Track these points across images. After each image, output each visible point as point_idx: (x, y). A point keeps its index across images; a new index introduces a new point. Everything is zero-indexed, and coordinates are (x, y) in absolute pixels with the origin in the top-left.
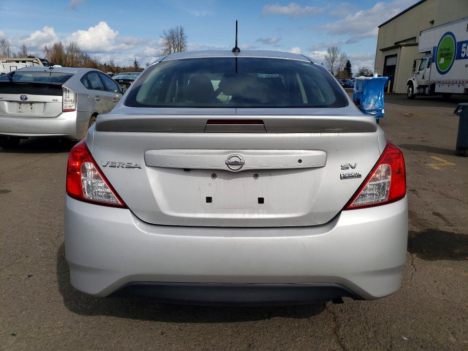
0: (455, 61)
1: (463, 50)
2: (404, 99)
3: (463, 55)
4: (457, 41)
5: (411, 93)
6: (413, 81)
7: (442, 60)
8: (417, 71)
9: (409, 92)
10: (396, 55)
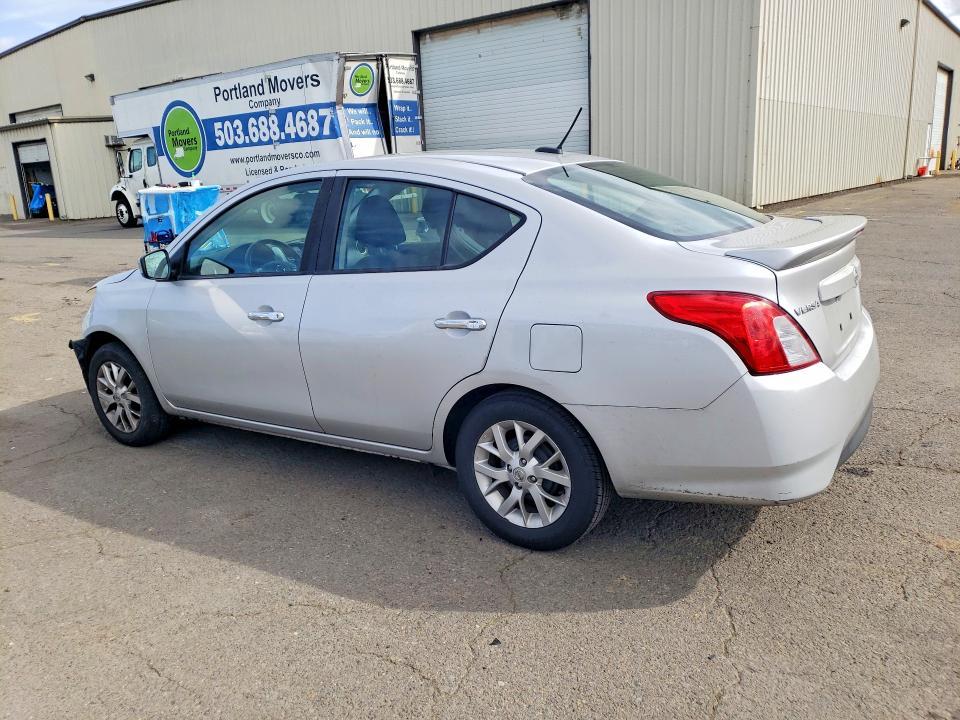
0: (209, 154)
1: (218, 133)
2: (115, 229)
3: (220, 143)
4: (200, 119)
5: (126, 216)
6: (123, 191)
7: (180, 152)
8: (127, 173)
9: (122, 215)
10: (43, 141)
